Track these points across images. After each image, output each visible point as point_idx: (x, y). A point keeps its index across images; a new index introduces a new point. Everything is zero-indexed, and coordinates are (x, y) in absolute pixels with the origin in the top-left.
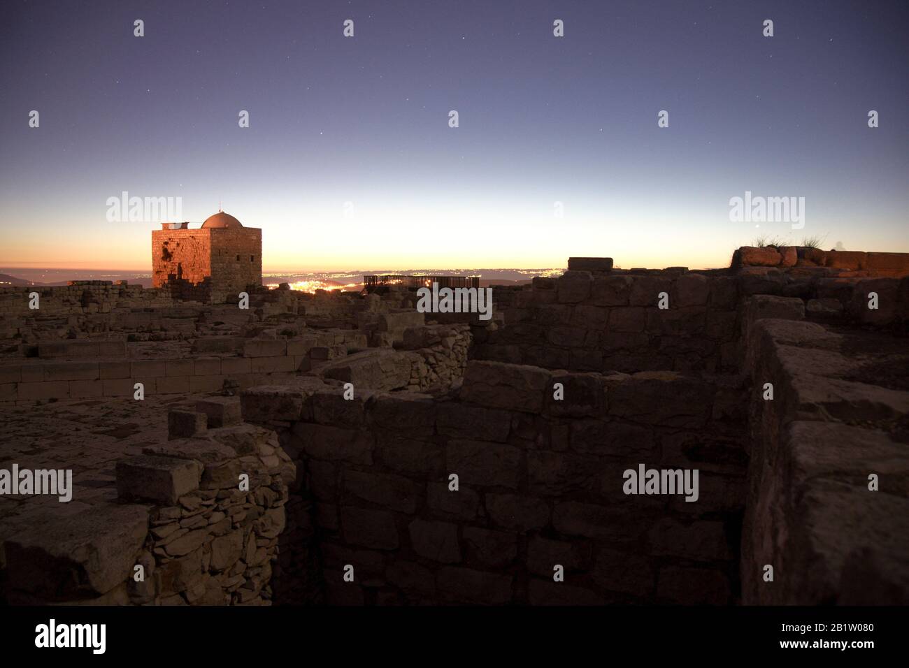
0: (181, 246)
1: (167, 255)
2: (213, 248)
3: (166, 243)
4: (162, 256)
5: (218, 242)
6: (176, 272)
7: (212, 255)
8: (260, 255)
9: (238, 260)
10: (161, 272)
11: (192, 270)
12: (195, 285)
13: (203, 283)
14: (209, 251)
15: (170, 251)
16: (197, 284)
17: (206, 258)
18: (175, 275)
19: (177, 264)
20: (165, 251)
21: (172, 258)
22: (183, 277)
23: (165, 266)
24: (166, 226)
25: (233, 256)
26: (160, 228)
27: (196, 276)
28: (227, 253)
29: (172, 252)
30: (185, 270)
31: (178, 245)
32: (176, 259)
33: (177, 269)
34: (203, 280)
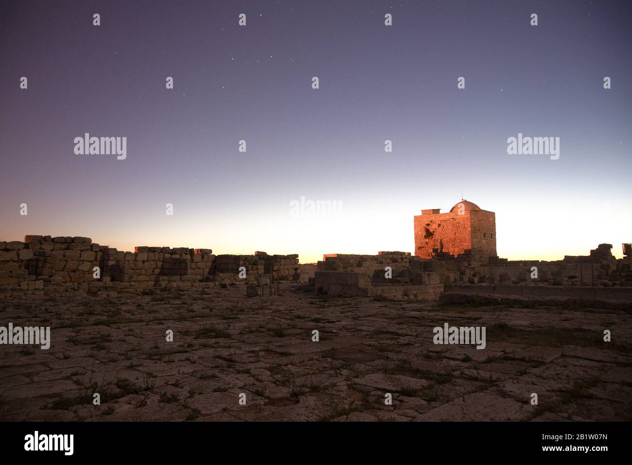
0: (442, 226)
1: (429, 234)
2: (472, 226)
3: (428, 225)
4: (424, 235)
5: (474, 222)
6: (439, 247)
7: (472, 232)
8: (495, 234)
9: (484, 236)
10: (423, 247)
11: (453, 245)
12: (456, 256)
13: (463, 254)
14: (469, 229)
15: (431, 231)
16: (458, 256)
17: (466, 233)
18: (438, 249)
19: (439, 241)
20: (427, 231)
21: (434, 236)
22: (444, 251)
23: (427, 243)
24: (424, 212)
25: (482, 234)
26: (420, 214)
27: (456, 250)
28: (479, 230)
29: (434, 232)
30: (445, 245)
31: (439, 225)
32: (437, 236)
33: (439, 245)
34: (463, 252)
